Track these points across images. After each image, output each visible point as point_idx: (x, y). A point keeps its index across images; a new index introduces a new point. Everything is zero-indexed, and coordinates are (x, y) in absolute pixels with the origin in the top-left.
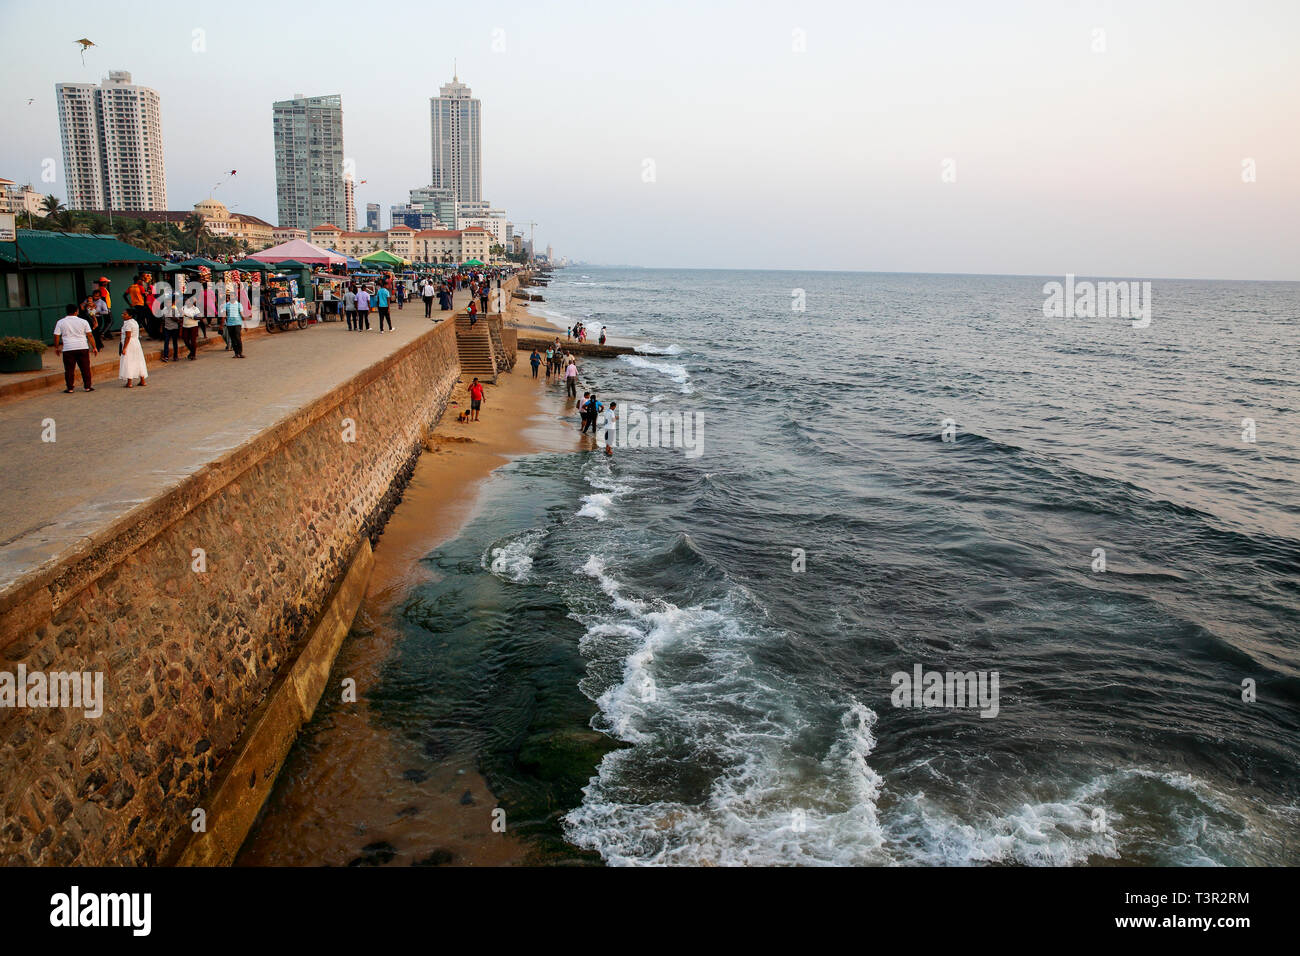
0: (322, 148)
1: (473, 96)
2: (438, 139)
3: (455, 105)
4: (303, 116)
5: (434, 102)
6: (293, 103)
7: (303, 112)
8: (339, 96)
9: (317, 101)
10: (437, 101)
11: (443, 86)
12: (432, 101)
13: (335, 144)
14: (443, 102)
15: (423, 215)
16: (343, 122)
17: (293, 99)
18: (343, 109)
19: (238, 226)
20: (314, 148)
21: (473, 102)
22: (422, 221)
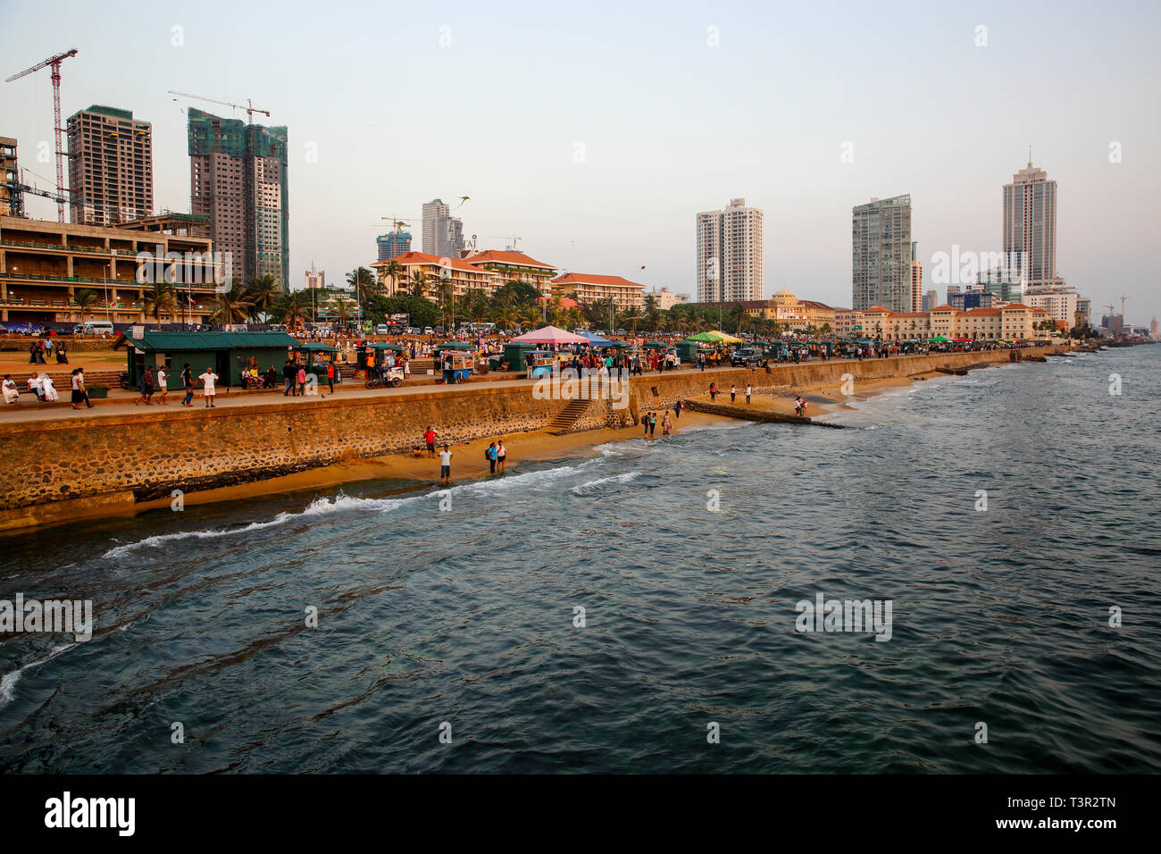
0: (892, 241)
1: (1048, 178)
2: (1010, 222)
3: (1029, 188)
4: (877, 216)
5: (1007, 189)
6: (870, 205)
7: (877, 212)
8: (909, 195)
9: (890, 201)
10: (1010, 188)
11: (1017, 173)
12: (1005, 188)
13: (904, 237)
14: (1016, 187)
15: (983, 295)
16: (912, 218)
17: (869, 202)
18: (912, 207)
19: (804, 311)
20: (884, 241)
21: (1048, 184)
22: (982, 300)
